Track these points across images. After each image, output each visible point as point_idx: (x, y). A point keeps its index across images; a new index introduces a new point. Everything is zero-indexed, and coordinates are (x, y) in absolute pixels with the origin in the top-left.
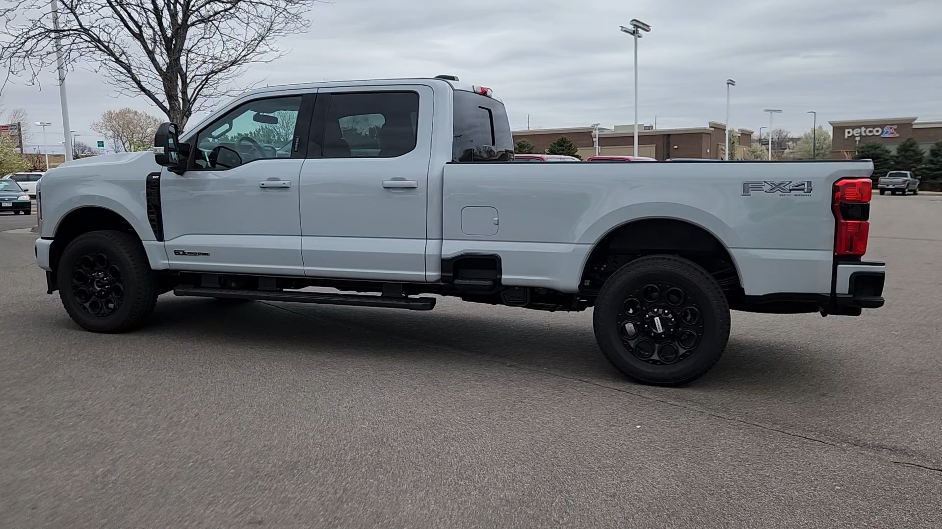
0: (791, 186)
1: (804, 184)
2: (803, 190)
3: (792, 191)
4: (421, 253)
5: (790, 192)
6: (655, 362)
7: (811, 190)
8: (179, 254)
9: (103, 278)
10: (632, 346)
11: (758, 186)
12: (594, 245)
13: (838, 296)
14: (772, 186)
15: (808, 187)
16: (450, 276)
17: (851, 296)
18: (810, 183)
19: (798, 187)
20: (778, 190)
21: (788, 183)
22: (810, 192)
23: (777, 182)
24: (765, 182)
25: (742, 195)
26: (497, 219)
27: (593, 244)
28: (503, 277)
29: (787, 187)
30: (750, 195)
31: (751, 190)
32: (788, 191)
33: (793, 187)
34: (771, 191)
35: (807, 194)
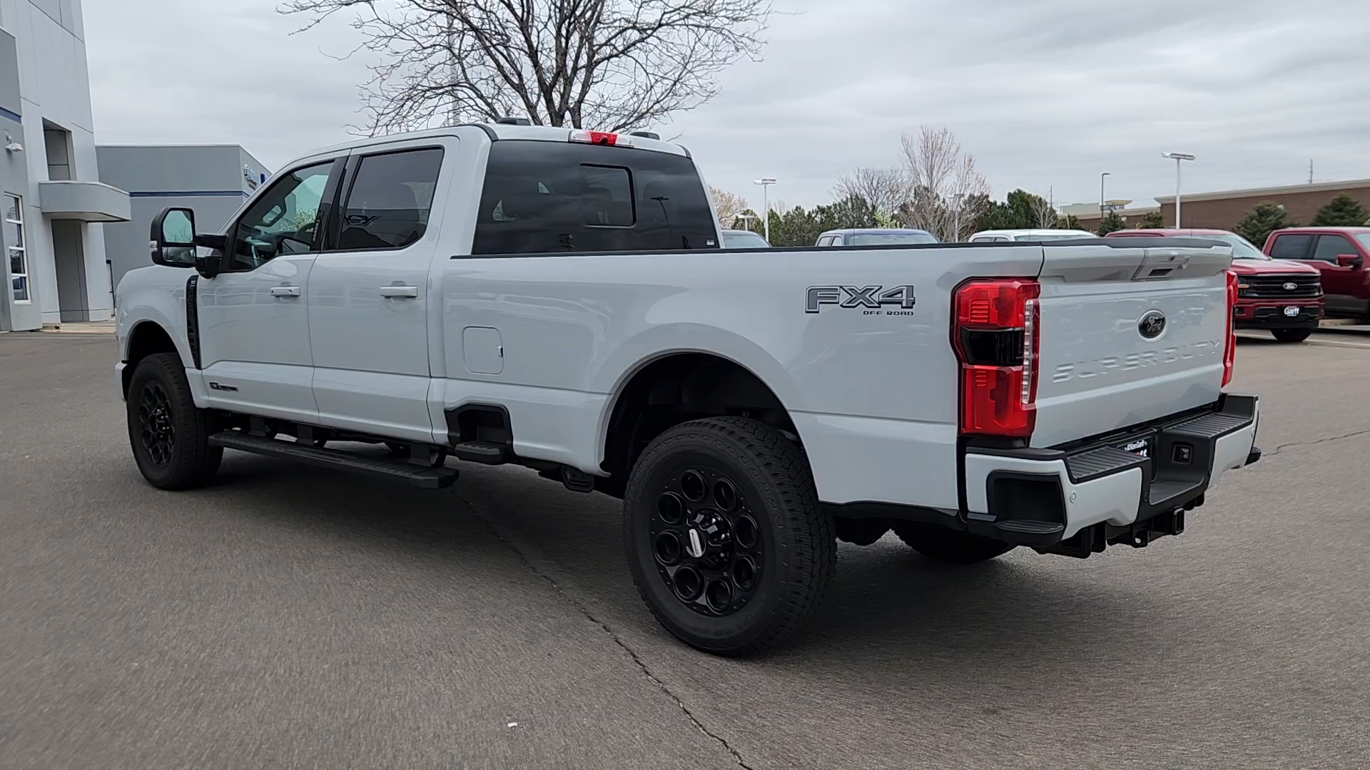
0: (881, 296)
1: (901, 292)
2: (901, 303)
3: (882, 305)
4: (423, 399)
5: (880, 307)
6: (702, 609)
7: (914, 303)
8: (214, 388)
9: (160, 415)
10: (672, 577)
11: (829, 295)
12: (611, 396)
13: (970, 516)
14: (852, 296)
15: (907, 297)
16: (456, 437)
17: (992, 518)
18: (910, 289)
19: (891, 298)
20: (861, 302)
21: (877, 288)
22: (912, 307)
23: (860, 287)
24: (841, 287)
25: (807, 312)
26: (500, 347)
27: (610, 394)
28: (515, 443)
29: (875, 297)
30: (818, 312)
31: (820, 303)
32: (877, 305)
33: (883, 297)
34: (849, 305)
35: (907, 310)
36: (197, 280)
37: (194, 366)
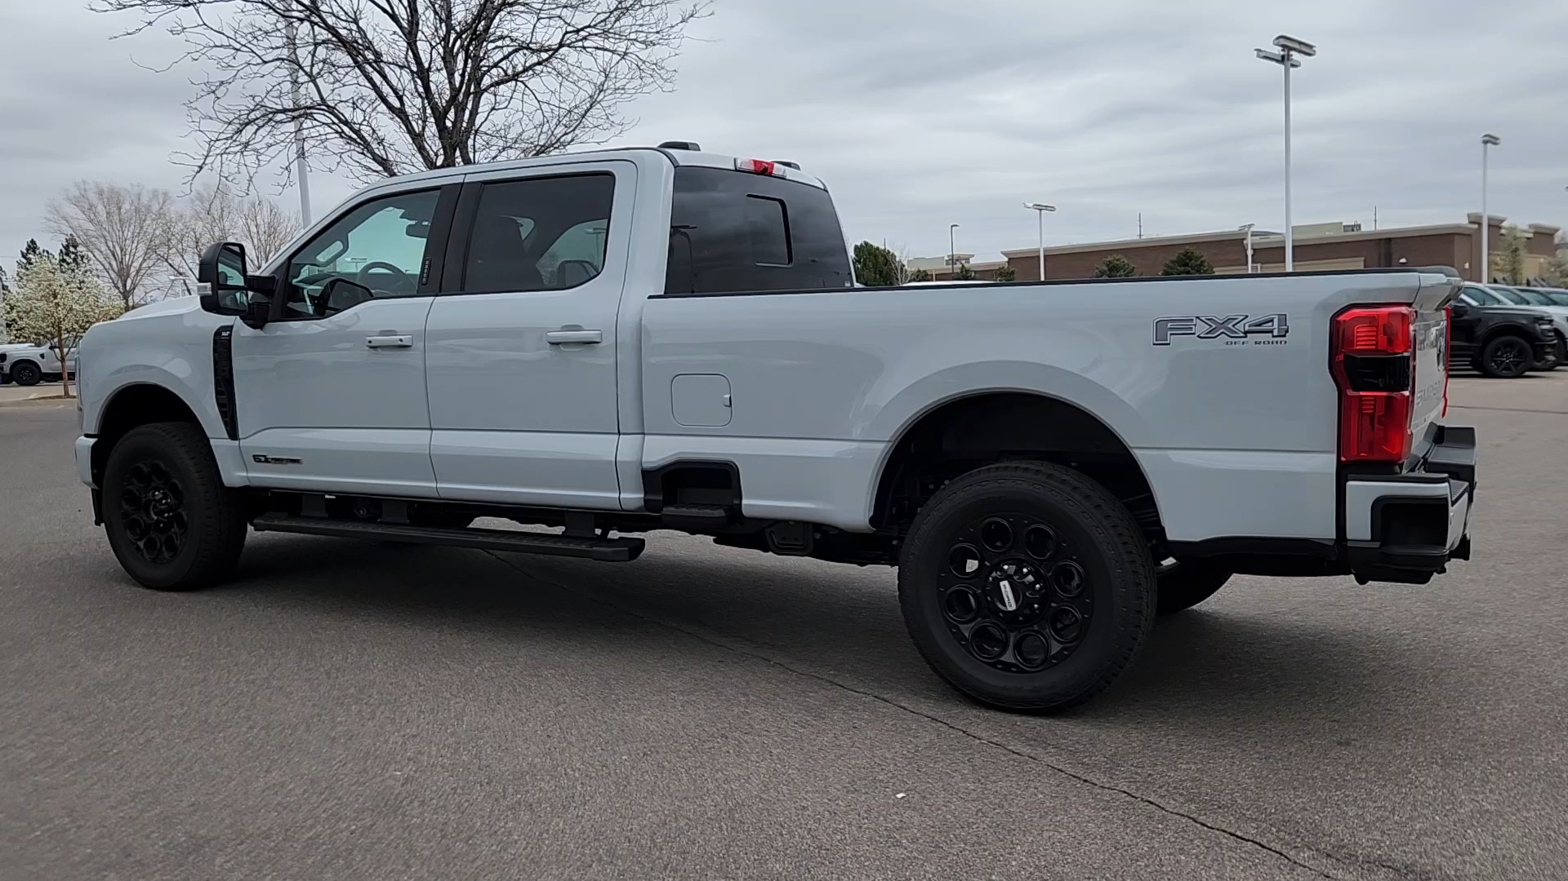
0: (1247, 325)
1: (1272, 321)
2: (1271, 332)
3: (1249, 335)
4: (610, 459)
5: (1246, 337)
6: (1007, 667)
7: (1287, 331)
8: (260, 461)
9: (161, 499)
10: (967, 635)
11: (1183, 326)
12: (891, 444)
13: (1349, 544)
14: (1211, 326)
15: (1279, 326)
16: (659, 501)
17: (1377, 545)
18: (1283, 319)
19: (1260, 328)
20: (1223, 333)
21: (1242, 318)
22: (1284, 336)
23: (1220, 318)
24: (1197, 318)
25: (1154, 344)
26: (728, 396)
27: (889, 441)
28: (744, 502)
29: (1240, 327)
30: (1169, 344)
31: (1171, 334)
32: (1242, 335)
33: (1250, 326)
34: (1210, 335)
35: (1279, 339)
36: (231, 331)
37: (227, 436)
